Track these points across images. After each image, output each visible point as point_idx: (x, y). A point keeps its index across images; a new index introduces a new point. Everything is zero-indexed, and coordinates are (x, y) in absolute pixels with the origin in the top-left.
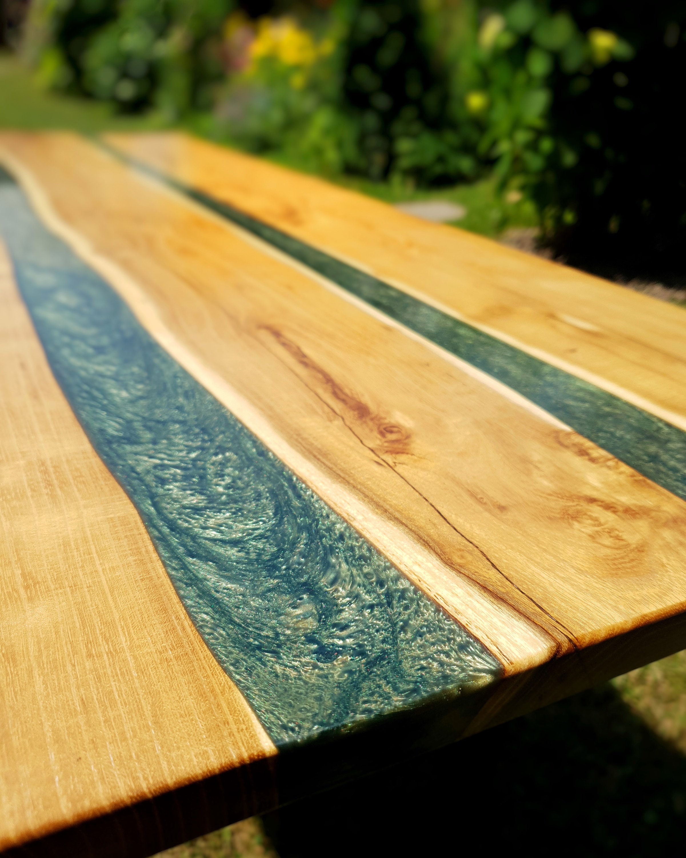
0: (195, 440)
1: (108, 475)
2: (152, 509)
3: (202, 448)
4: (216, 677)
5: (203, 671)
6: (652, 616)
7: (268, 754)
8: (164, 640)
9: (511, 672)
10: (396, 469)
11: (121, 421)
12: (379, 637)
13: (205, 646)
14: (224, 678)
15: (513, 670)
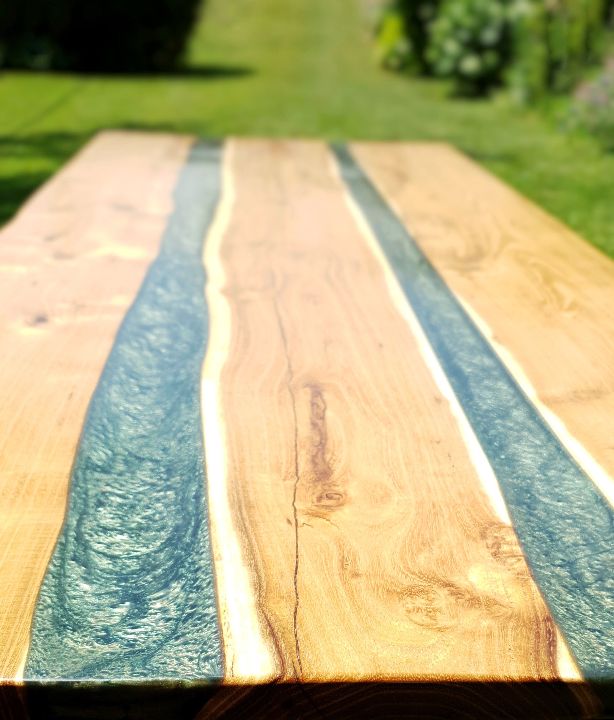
0: (154, 478)
1: (64, 493)
2: (75, 523)
3: (153, 485)
4: (22, 634)
5: (17, 629)
6: (387, 675)
7: (16, 684)
8: (9, 607)
9: (229, 683)
10: (298, 529)
11: (110, 453)
12: (155, 638)
13: (31, 616)
14: (26, 637)
15: (232, 681)
